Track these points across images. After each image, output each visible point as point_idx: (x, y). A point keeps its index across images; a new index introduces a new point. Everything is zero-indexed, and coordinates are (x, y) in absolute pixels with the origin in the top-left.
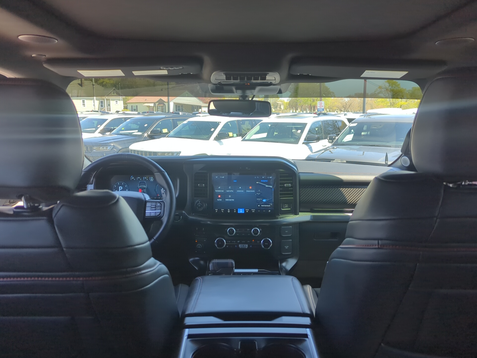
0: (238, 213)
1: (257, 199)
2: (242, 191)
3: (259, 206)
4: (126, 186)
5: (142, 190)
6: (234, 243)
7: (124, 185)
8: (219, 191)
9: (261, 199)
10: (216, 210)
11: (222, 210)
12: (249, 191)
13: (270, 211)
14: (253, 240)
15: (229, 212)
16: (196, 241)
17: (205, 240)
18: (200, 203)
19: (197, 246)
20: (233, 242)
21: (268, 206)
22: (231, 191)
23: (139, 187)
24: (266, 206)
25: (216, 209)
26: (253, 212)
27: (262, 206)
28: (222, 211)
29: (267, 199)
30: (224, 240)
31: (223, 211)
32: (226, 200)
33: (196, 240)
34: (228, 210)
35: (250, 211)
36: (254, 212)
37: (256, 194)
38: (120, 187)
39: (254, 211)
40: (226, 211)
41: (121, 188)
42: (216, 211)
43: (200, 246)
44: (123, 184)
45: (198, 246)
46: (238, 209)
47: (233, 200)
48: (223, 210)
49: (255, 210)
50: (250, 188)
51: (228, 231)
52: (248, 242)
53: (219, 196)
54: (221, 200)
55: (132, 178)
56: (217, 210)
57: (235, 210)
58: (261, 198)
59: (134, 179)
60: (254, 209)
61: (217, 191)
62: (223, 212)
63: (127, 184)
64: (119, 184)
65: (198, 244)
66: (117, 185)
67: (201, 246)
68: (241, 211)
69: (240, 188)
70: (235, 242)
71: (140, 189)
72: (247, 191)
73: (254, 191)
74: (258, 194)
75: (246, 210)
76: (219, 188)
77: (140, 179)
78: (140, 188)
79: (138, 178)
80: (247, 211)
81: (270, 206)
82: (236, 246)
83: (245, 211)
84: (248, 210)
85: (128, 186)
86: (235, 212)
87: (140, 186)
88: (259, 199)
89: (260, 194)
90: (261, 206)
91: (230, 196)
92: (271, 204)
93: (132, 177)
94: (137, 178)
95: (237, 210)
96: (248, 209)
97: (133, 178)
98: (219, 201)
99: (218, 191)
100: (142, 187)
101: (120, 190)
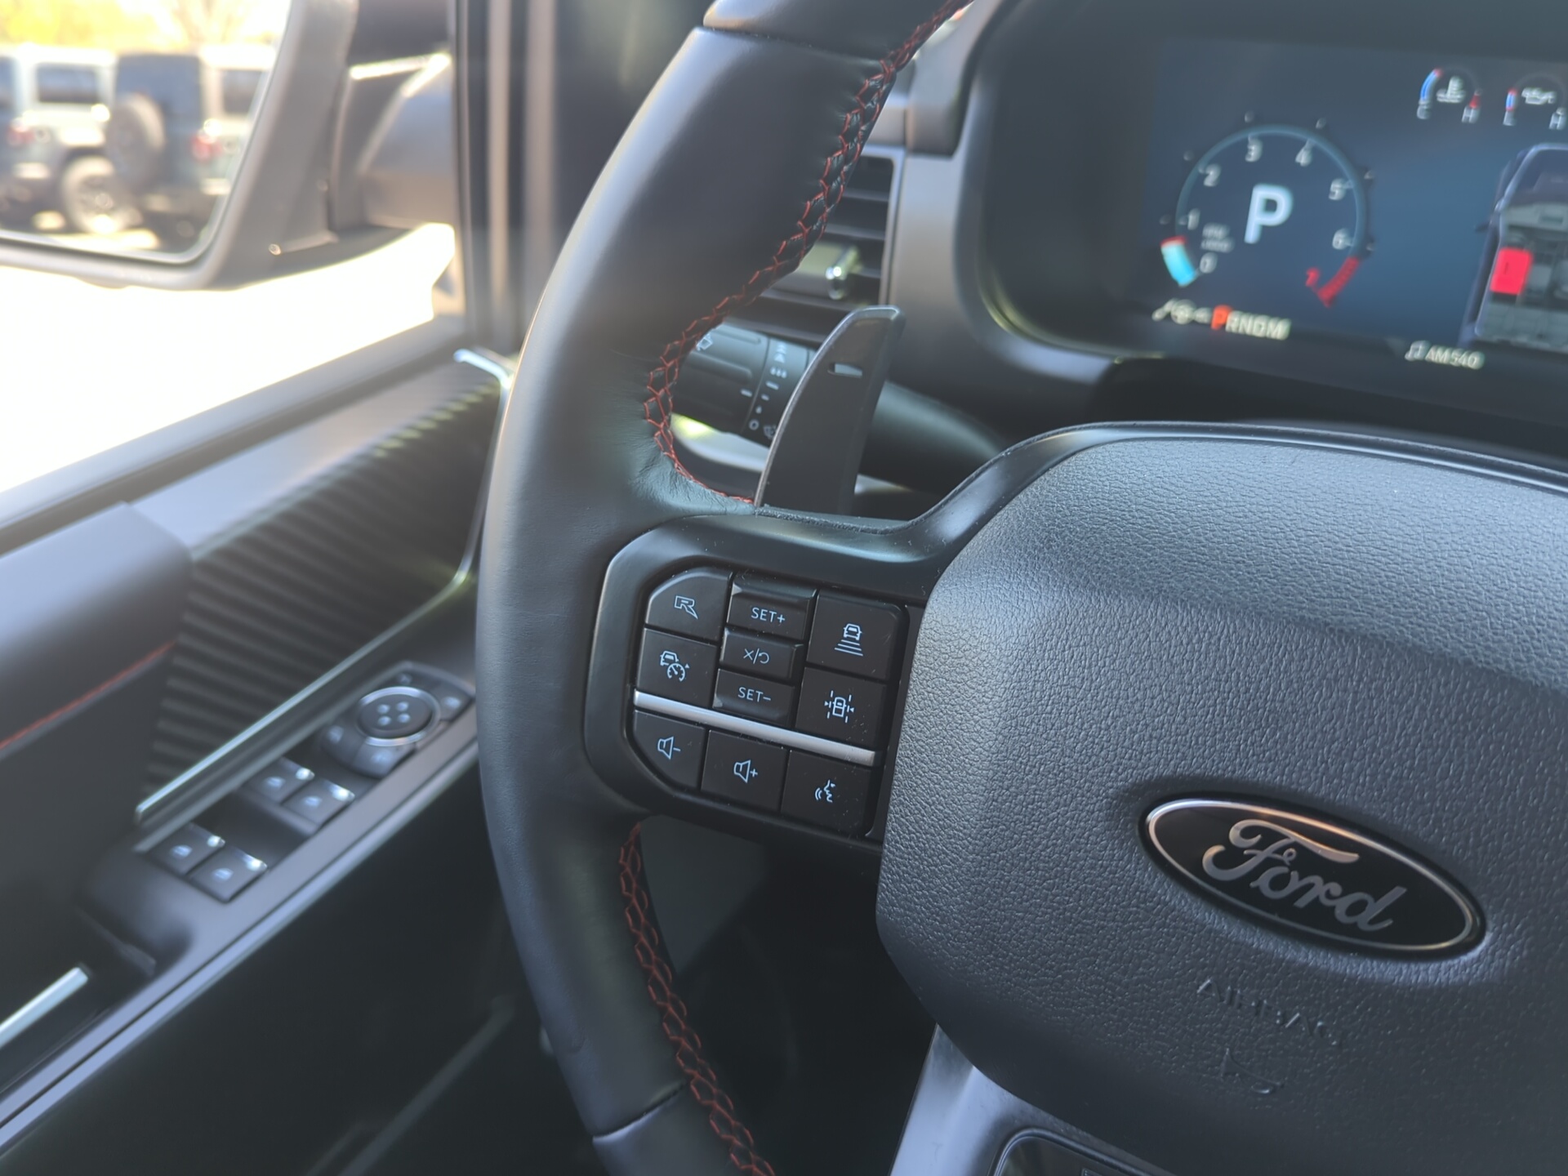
4: (1336, 185)
5: (1540, 259)
7: (1322, 170)
23: (1506, 214)
38: (1261, 192)
41: (1271, 206)
44: (1303, 157)
55: (1434, 98)
59: (1457, 109)
63: (1360, 170)
64: (1258, 148)
66: (1233, 162)
71: (1520, 246)
77: (1547, 110)
78: (1516, 237)
79: (1521, 100)
85: (1366, 187)
87: (1529, 216)
93: (1442, 84)
94: (1511, 99)
97: (1453, 93)
100: (1545, 219)
101: (1265, 230)
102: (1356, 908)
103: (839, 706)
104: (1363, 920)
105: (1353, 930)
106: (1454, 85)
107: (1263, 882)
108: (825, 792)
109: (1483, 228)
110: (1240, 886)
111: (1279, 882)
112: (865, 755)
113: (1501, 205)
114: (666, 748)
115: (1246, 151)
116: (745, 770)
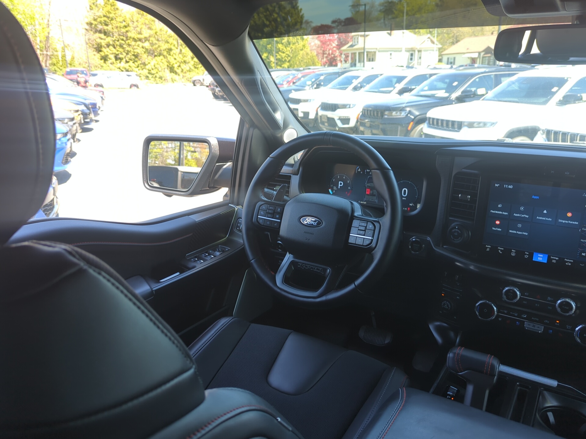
0: (533, 260)
1: (582, 240)
2: (548, 218)
3: (584, 254)
4: (348, 181)
5: (371, 190)
6: (514, 316)
7: (346, 179)
8: (499, 212)
10: (487, 246)
11: (499, 248)
12: (564, 221)
14: (558, 322)
15: (513, 254)
16: (443, 295)
17: (458, 297)
18: (457, 230)
19: (442, 304)
20: (514, 314)
22: (523, 216)
23: (367, 185)
25: (488, 245)
26: (567, 264)
28: (499, 251)
30: (494, 306)
31: (501, 250)
32: (510, 231)
33: (443, 292)
34: (513, 250)
35: (561, 262)
36: (570, 264)
37: (581, 230)
38: (340, 182)
39: (570, 262)
40: (507, 251)
41: (341, 184)
42: (488, 250)
43: (448, 305)
44: (344, 178)
45: (444, 304)
46: (534, 253)
47: (527, 234)
48: (503, 249)
49: (572, 261)
50: (569, 215)
51: (504, 291)
52: (546, 321)
53: (498, 222)
54: (500, 230)
55: (357, 171)
56: (489, 246)
57: (527, 253)
59: (360, 172)
60: (570, 260)
61: (494, 212)
62: (501, 253)
63: (350, 179)
64: (339, 177)
65: (445, 302)
66: (336, 178)
68: (540, 258)
69: (545, 212)
70: (516, 315)
72: (560, 221)
73: (577, 223)
74: (585, 230)
75: (552, 257)
76: (500, 206)
77: (369, 172)
78: (368, 187)
79: (366, 171)
80: (554, 261)
82: (517, 323)
83: (549, 259)
84: (557, 259)
85: (351, 181)
86: (526, 256)
87: (369, 185)
91: (520, 226)
95: (531, 255)
96: (557, 257)
97: (359, 170)
99: (497, 212)
100: (371, 185)
101: (340, 186)
102: (315, 223)
103: (277, 216)
104: (315, 224)
105: (314, 225)
106: (359, 169)
107: (308, 223)
108: (276, 224)
109: (364, 186)
110: (307, 224)
111: (309, 223)
112: (279, 221)
113: (366, 183)
114: (261, 221)
115: (338, 177)
116: (268, 223)
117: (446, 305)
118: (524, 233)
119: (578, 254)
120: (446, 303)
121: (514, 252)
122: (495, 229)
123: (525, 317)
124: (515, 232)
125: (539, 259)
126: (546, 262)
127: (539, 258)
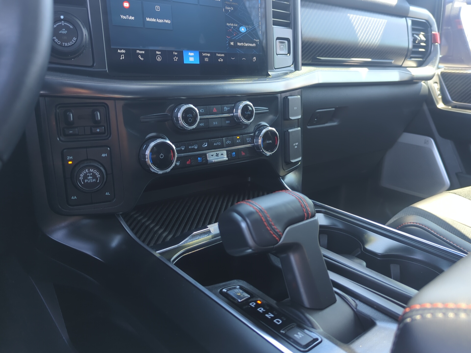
0: (184, 62)
1: (228, 24)
3: (232, 43)
6: (194, 150)
9: (237, 25)
10: (119, 51)
11: (138, 51)
13: (255, 60)
15: (159, 59)
16: (70, 163)
17: (103, 155)
18: (63, 23)
19: (81, 178)
20: (193, 147)
21: (251, 45)
24: (246, 45)
25: (121, 49)
26: (219, 60)
27: (239, 44)
28: (140, 57)
29: (248, 25)
31: (142, 55)
32: (148, 19)
34: (157, 53)
35: (213, 57)
36: (222, 60)
37: (225, 9)
39: (222, 57)
40: (150, 55)
42: (122, 58)
43: (94, 176)
45: (86, 177)
46: (183, 51)
48: (143, 52)
49: (223, 55)
51: (179, 114)
52: (228, 142)
54: (133, 18)
56: (123, 51)
57: (176, 53)
58: (236, 23)
60: (221, 53)
62: (142, 59)
65: (87, 171)
67: (98, 176)
70: (196, 148)
74: (229, 8)
75: (203, 54)
80: (207, 60)
81: (254, 45)
82: (199, 159)
83: (202, 58)
84: (209, 55)
86: (176, 59)
88: (232, 25)
89: (232, 9)
90: (236, 46)
91: (158, 8)
92: (257, 41)
95: (181, 56)
96: (208, 53)
98: (128, 20)
117: (91, 176)
118: (166, 21)
119: (227, 45)
120: (90, 173)
121: (159, 54)
122: (124, 17)
123: (206, 146)
124: (154, 20)
125: (190, 60)
126: (199, 63)
127: (190, 58)
